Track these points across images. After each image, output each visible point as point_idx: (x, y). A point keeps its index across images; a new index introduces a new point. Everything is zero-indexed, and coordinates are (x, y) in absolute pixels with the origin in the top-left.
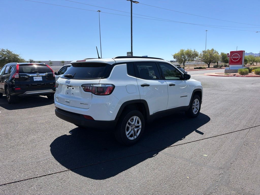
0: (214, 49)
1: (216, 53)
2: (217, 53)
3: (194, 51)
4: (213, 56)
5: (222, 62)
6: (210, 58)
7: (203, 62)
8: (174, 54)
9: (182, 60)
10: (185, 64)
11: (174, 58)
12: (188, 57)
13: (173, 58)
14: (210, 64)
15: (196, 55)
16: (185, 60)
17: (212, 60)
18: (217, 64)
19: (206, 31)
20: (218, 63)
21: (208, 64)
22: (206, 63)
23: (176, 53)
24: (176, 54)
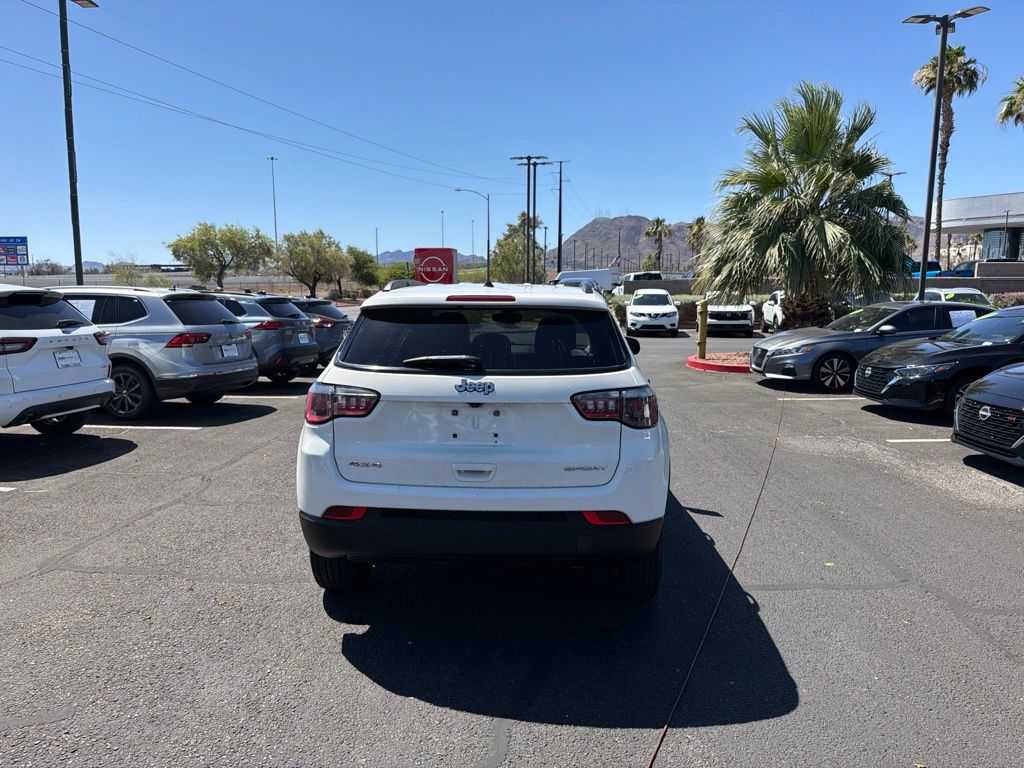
0: (324, 231)
1: (333, 248)
2: (337, 246)
3: (254, 235)
4: (328, 256)
5: (352, 279)
6: (315, 264)
7: (291, 278)
8: (173, 240)
9: (211, 265)
10: (224, 281)
11: (177, 254)
12: (233, 254)
13: (173, 257)
14: (315, 285)
15: (266, 250)
16: (224, 267)
17: (323, 270)
18: (338, 288)
19: (272, 159)
20: (339, 283)
21: (308, 285)
22: (302, 280)
23: (183, 237)
24: (180, 240)
